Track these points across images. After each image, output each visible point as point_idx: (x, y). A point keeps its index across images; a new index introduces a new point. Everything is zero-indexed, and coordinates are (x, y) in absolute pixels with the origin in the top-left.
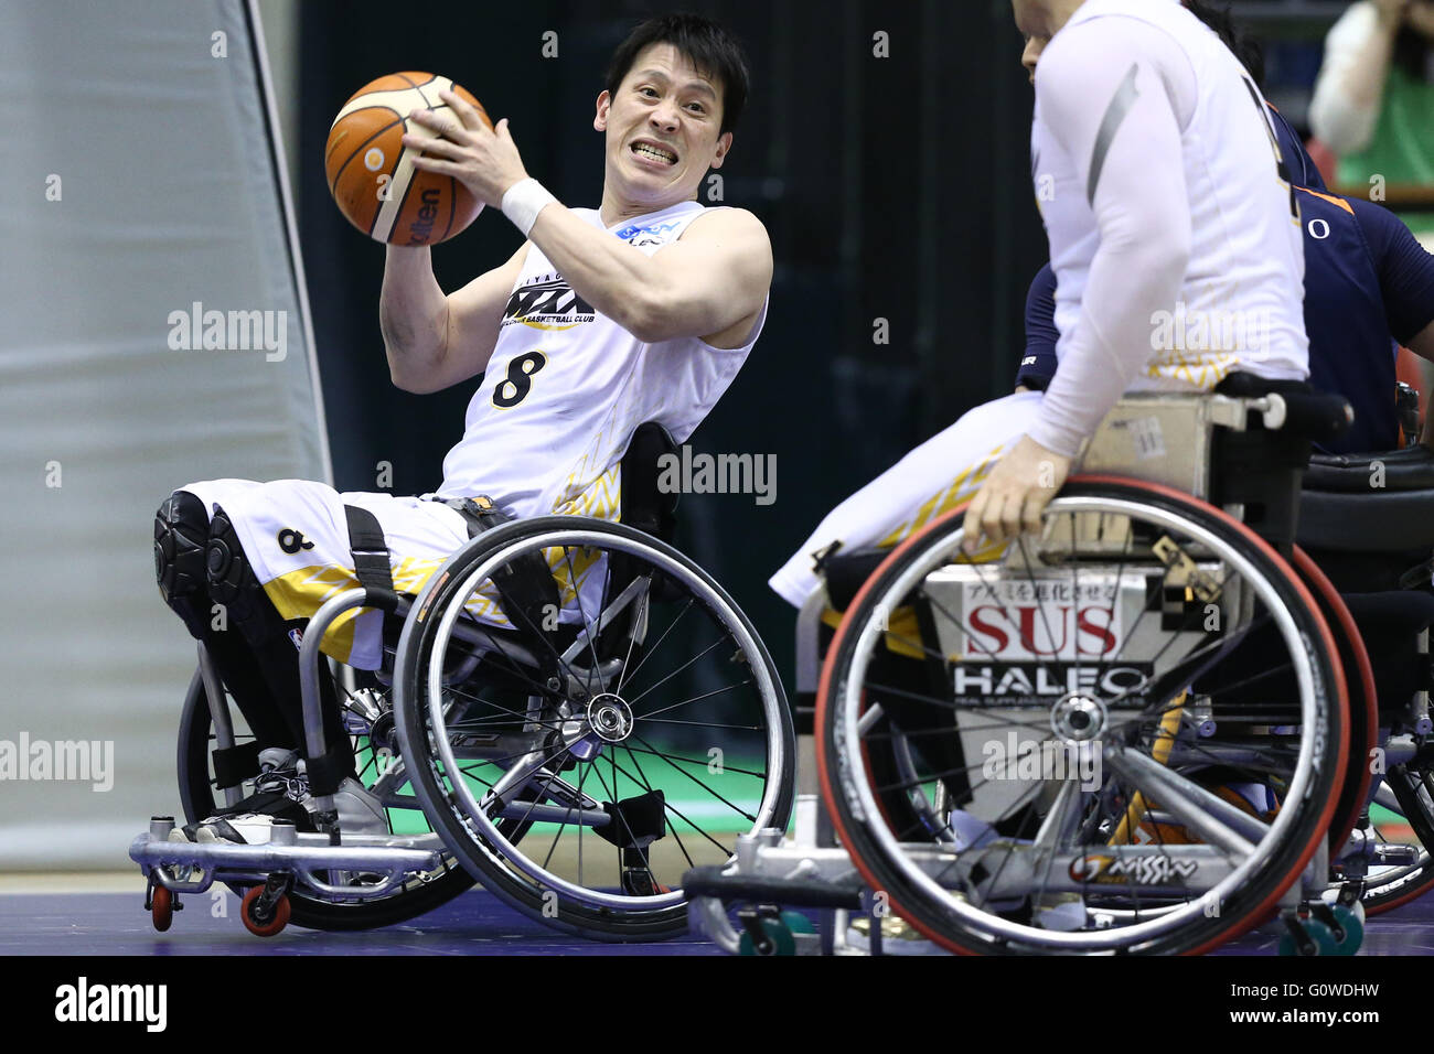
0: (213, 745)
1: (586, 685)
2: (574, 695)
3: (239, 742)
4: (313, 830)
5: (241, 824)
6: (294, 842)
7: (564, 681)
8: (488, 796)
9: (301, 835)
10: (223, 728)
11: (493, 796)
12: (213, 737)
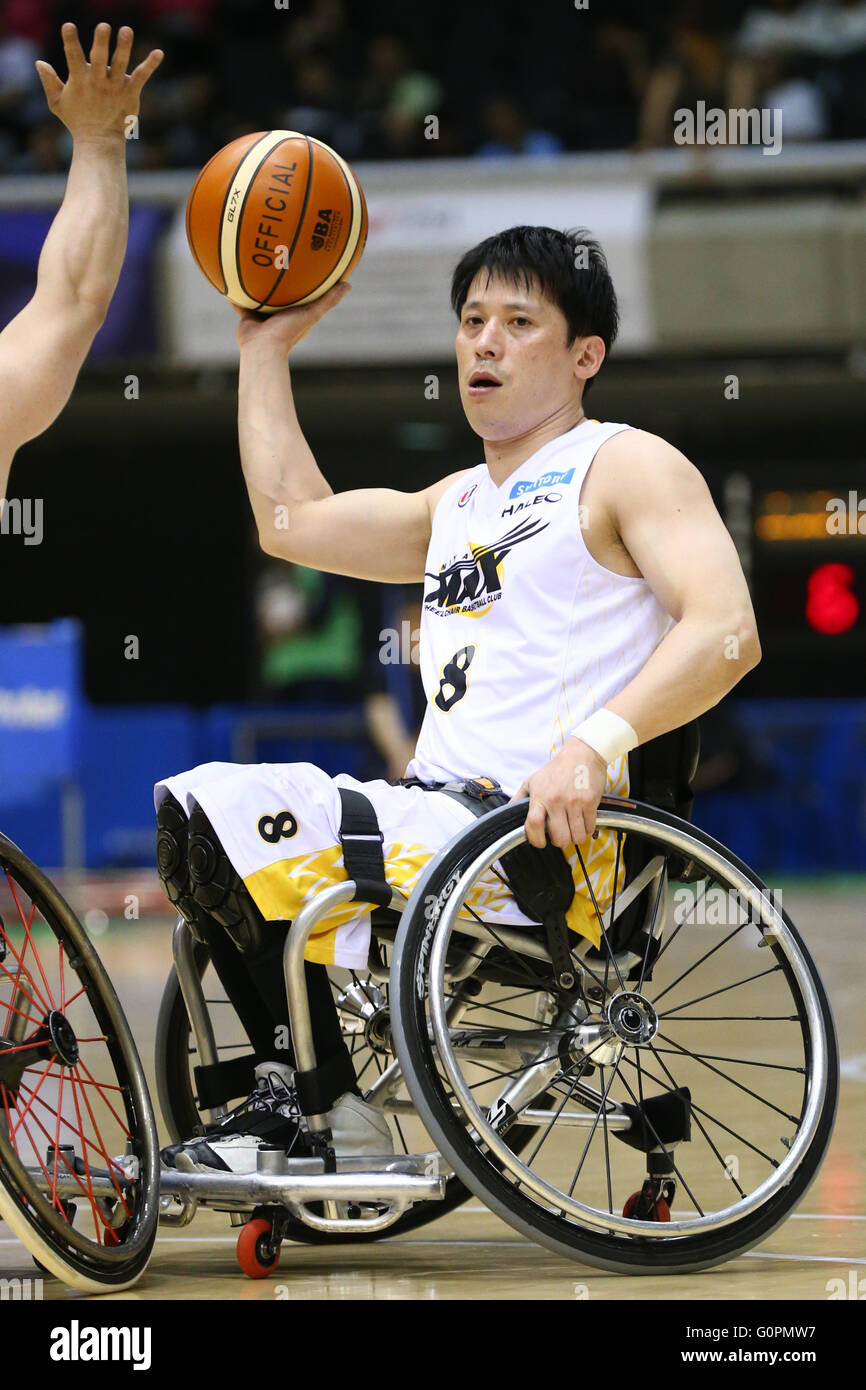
0: (194, 1061)
1: (602, 978)
2: (590, 991)
3: (224, 1056)
4: (307, 1154)
5: (225, 1149)
6: (282, 1170)
7: (578, 976)
8: (499, 1107)
9: (293, 1161)
10: (205, 1042)
11: (503, 1107)
12: (194, 1051)
